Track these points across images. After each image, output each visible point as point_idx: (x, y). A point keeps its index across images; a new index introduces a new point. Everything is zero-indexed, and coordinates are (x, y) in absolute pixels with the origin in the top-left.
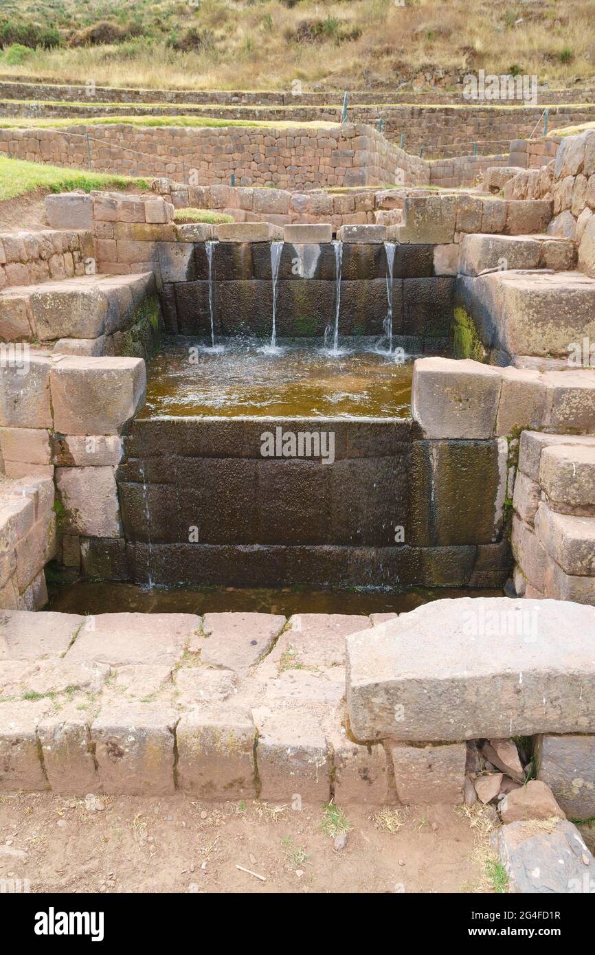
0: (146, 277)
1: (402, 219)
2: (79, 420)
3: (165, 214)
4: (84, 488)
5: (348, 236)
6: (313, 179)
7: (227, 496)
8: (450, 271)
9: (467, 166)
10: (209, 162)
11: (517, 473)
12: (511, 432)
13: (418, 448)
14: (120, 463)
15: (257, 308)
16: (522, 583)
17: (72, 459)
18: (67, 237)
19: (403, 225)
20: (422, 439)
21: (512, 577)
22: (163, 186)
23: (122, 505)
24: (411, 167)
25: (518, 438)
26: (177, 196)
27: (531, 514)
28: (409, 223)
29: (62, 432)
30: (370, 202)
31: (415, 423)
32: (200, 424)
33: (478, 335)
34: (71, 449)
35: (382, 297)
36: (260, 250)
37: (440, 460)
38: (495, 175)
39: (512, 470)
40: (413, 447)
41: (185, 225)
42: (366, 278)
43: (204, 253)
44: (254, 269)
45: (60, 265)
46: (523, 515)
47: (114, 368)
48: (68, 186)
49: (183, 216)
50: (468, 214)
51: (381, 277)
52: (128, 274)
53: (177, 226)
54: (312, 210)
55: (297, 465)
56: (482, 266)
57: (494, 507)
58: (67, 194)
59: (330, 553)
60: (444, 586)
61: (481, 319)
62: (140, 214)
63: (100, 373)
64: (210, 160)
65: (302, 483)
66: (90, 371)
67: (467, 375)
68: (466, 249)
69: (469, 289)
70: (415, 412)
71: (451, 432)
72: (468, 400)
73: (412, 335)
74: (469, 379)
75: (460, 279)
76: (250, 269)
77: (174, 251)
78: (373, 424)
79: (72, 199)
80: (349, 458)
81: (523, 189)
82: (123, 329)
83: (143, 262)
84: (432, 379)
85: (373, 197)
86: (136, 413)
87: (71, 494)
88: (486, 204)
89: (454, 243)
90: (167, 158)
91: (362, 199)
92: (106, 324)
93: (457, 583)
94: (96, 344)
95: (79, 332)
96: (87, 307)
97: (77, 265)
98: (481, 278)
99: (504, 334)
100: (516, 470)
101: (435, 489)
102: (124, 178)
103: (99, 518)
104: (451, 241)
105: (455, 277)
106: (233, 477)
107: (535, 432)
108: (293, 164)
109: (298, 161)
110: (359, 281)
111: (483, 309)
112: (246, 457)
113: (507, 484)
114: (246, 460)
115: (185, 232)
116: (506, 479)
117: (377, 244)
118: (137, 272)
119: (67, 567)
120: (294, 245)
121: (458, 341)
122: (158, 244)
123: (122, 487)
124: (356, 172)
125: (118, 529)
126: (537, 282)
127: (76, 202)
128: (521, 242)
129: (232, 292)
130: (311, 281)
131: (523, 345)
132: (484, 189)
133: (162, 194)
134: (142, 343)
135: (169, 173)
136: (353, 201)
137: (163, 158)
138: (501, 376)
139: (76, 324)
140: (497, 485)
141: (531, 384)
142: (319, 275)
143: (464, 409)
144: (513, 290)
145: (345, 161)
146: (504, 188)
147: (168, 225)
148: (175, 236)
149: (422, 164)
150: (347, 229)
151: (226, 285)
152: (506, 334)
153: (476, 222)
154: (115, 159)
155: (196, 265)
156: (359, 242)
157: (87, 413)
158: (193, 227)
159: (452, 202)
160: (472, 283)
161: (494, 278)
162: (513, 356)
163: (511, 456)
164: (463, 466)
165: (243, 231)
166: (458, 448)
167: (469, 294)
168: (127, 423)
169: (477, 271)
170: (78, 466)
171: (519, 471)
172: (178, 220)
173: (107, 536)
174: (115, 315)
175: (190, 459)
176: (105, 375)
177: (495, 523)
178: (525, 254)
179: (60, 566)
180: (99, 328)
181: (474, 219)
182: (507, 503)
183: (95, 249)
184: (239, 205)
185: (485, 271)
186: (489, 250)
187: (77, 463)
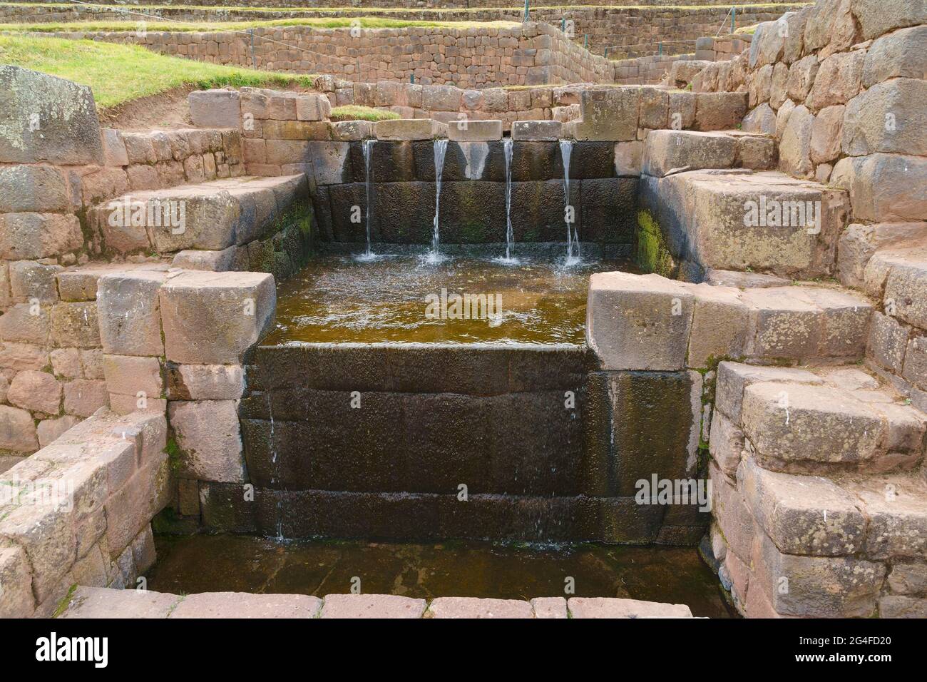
0: (296, 179)
1: (580, 114)
2: (194, 347)
3: (319, 112)
4: (201, 425)
5: (519, 133)
6: (494, 79)
7: (368, 436)
8: (633, 171)
9: (652, 66)
10: (388, 63)
11: (714, 412)
12: (707, 363)
13: (594, 381)
14: (242, 397)
15: (419, 212)
16: (721, 547)
17: (188, 391)
18: (208, 136)
19: (581, 121)
20: (599, 370)
21: (708, 534)
22: (327, 83)
23: (246, 446)
24: (595, 67)
25: (715, 370)
26: (342, 94)
27: (733, 466)
28: (586, 118)
29: (174, 361)
30: (548, 98)
31: (591, 351)
32: (334, 351)
33: (665, 244)
34: (186, 381)
35: (557, 200)
36: (422, 148)
37: (621, 395)
38: (682, 69)
39: (707, 407)
40: (588, 379)
41: (341, 122)
42: (539, 179)
43: (360, 152)
44: (416, 169)
45: (198, 166)
46: (722, 465)
47: (234, 286)
48: (219, 83)
49: (341, 113)
50: (652, 109)
51: (556, 178)
52: (278, 176)
53: (332, 123)
54: (485, 107)
55: (450, 401)
56: (669, 165)
57: (686, 451)
58: (216, 91)
59: (490, 503)
60: (628, 543)
61: (669, 225)
62: (291, 111)
63: (217, 292)
64: (389, 61)
65: (456, 420)
66: (206, 290)
67: (652, 294)
68: (650, 147)
69: (654, 191)
70: (590, 338)
71: (633, 362)
72: (653, 325)
73: (591, 241)
74: (654, 300)
75: (645, 180)
76: (412, 170)
77: (329, 151)
78: (540, 352)
79: (218, 95)
80: (513, 392)
81: (713, 81)
82: (262, 238)
83: (293, 163)
84: (611, 299)
85: (550, 93)
86: (261, 338)
87: (186, 432)
88: (673, 97)
89: (637, 140)
90: (346, 59)
91: (538, 96)
92: (238, 232)
93: (643, 541)
94: (223, 256)
95: (203, 243)
96: (213, 215)
97: (220, 167)
98: (668, 179)
99: (696, 244)
100: (712, 408)
101: (615, 430)
102: (287, 76)
103: (220, 461)
104: (634, 138)
105: (638, 177)
106: (374, 414)
107: (736, 364)
108: (473, 64)
109: (479, 61)
110: (531, 182)
111: (671, 213)
112: (390, 390)
113: (702, 424)
114: (389, 394)
115: (340, 130)
116: (700, 418)
117: (552, 142)
118: (287, 174)
119: (185, 516)
120: (459, 144)
121: (643, 249)
122: (311, 143)
123: (246, 424)
124: (537, 71)
125: (242, 473)
126: (734, 183)
127: (221, 99)
128: (713, 139)
129: (392, 195)
130: (478, 183)
131: (719, 257)
132: (669, 84)
133: (326, 92)
134: (288, 253)
135: (347, 74)
136: (529, 98)
137: (342, 59)
138: (693, 296)
139: (199, 234)
140: (690, 426)
141: (730, 306)
142: (487, 175)
143: (650, 335)
144: (707, 193)
145: (526, 60)
146: (692, 82)
147: (321, 123)
148: (328, 135)
149: (607, 64)
150: (517, 125)
151: (385, 187)
152: (697, 243)
153: (661, 117)
154: (294, 61)
155: (352, 166)
156: (531, 140)
157: (202, 338)
158: (348, 125)
159: (635, 95)
160: (657, 185)
161: (683, 179)
162: (706, 269)
163: (706, 392)
164: (648, 403)
165: (404, 128)
166: (643, 382)
167: (654, 196)
168: (249, 350)
169: (663, 171)
170: (195, 400)
171: (717, 410)
172: (336, 117)
173: (229, 480)
174: (250, 223)
175: (324, 393)
176: (223, 294)
177: (688, 470)
178: (718, 151)
179: (175, 514)
180: (228, 238)
181: (658, 114)
182: (702, 447)
183: (242, 149)
184: (407, 102)
185: (673, 170)
186: (677, 147)
187: (193, 396)
